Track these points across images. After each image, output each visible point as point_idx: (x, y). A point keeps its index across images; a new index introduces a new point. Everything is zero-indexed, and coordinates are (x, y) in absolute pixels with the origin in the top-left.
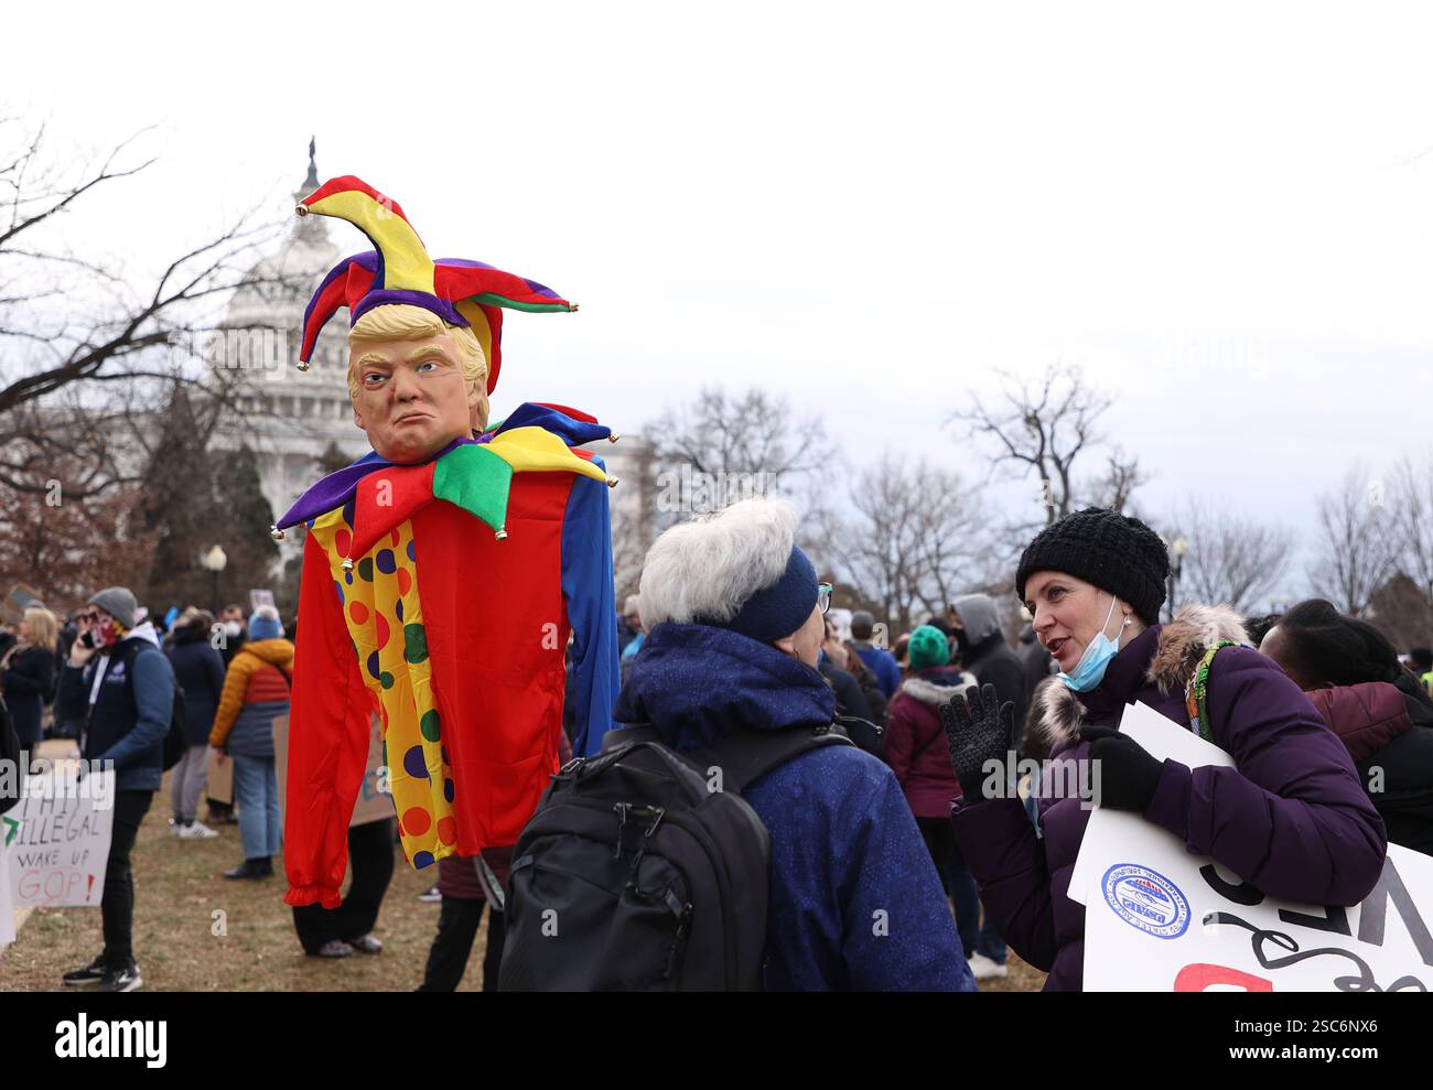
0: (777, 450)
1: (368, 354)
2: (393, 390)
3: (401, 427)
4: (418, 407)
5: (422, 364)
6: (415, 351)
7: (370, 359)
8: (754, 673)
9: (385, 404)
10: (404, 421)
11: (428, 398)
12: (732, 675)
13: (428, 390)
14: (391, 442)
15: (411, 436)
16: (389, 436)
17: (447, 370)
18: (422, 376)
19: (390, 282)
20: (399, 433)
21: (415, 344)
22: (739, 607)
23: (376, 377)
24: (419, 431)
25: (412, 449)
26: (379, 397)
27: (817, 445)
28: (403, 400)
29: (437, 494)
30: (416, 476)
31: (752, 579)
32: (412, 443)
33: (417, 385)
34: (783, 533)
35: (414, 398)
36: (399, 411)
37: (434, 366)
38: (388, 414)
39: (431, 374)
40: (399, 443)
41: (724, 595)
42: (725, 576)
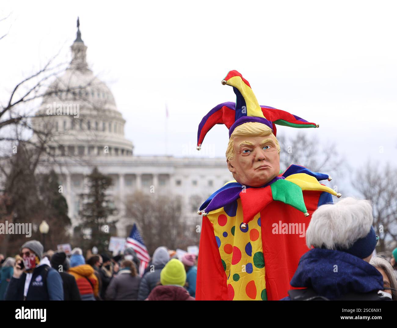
0: (313, 162)
1: (244, 142)
2: (255, 156)
3: (258, 171)
4: (265, 163)
5: (265, 146)
6: (264, 141)
7: (246, 143)
9: (251, 162)
10: (260, 169)
11: (268, 160)
13: (268, 156)
14: (253, 177)
15: (263, 175)
16: (253, 175)
17: (273, 149)
18: (265, 151)
19: (250, 113)
20: (257, 174)
21: (263, 138)
23: (246, 151)
24: (266, 172)
25: (262, 180)
26: (248, 159)
27: (333, 159)
28: (259, 160)
29: (274, 198)
30: (264, 191)
32: (262, 178)
33: (264, 154)
35: (264, 159)
36: (257, 165)
37: (269, 147)
38: (252, 166)
39: (268, 150)
40: (257, 178)
41: (348, 239)
42: (350, 231)
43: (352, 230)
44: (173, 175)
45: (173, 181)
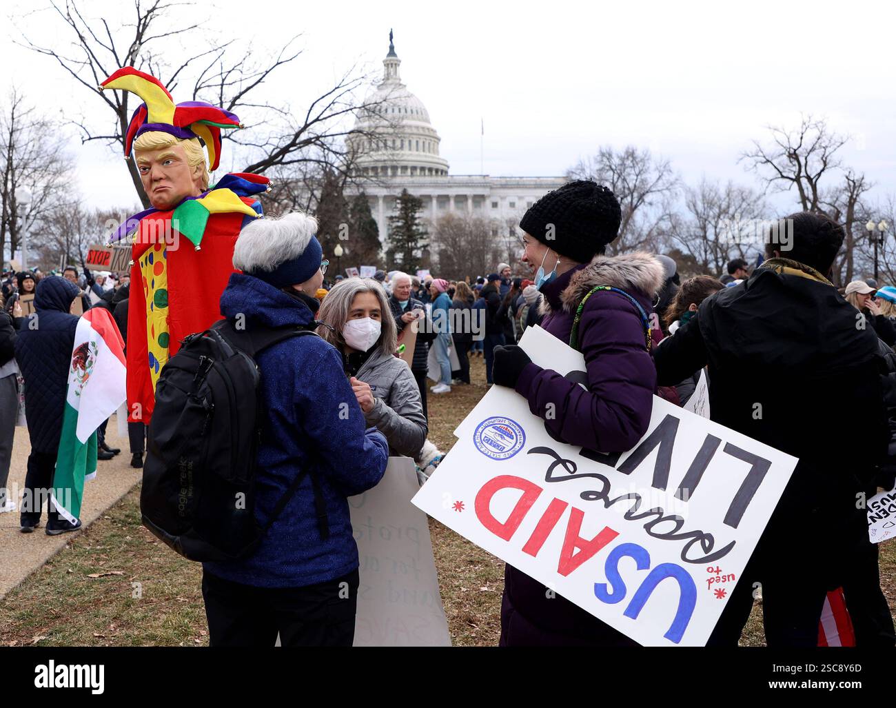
1: (140, 158)
2: (151, 175)
3: (156, 194)
5: (164, 161)
6: (159, 155)
7: (140, 160)
8: (266, 300)
9: (149, 182)
10: (157, 191)
11: (168, 178)
12: (256, 301)
13: (168, 174)
15: (160, 198)
17: (178, 163)
18: (165, 167)
19: (150, 120)
20: (155, 197)
21: (160, 152)
22: (277, 266)
23: (144, 169)
25: (162, 204)
26: (146, 179)
28: (156, 181)
31: (285, 254)
32: (161, 201)
33: (163, 173)
34: (306, 235)
35: (161, 179)
36: (155, 185)
37: (171, 162)
38: (151, 187)
39: (170, 166)
40: (156, 201)
41: (270, 259)
42: (272, 250)
43: (275, 250)
44: (489, 196)
45: (488, 203)
